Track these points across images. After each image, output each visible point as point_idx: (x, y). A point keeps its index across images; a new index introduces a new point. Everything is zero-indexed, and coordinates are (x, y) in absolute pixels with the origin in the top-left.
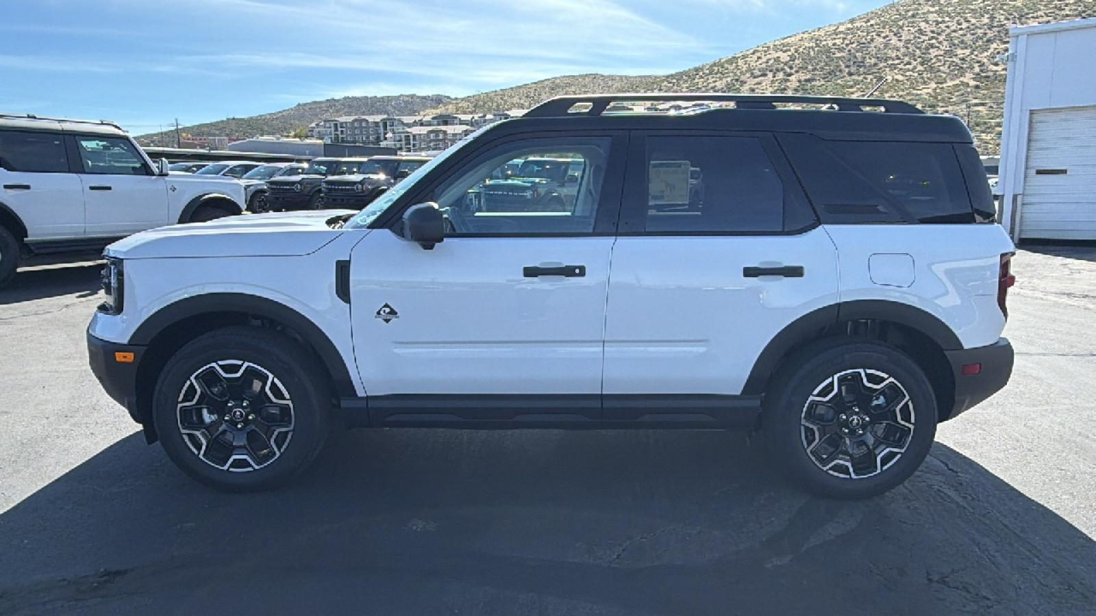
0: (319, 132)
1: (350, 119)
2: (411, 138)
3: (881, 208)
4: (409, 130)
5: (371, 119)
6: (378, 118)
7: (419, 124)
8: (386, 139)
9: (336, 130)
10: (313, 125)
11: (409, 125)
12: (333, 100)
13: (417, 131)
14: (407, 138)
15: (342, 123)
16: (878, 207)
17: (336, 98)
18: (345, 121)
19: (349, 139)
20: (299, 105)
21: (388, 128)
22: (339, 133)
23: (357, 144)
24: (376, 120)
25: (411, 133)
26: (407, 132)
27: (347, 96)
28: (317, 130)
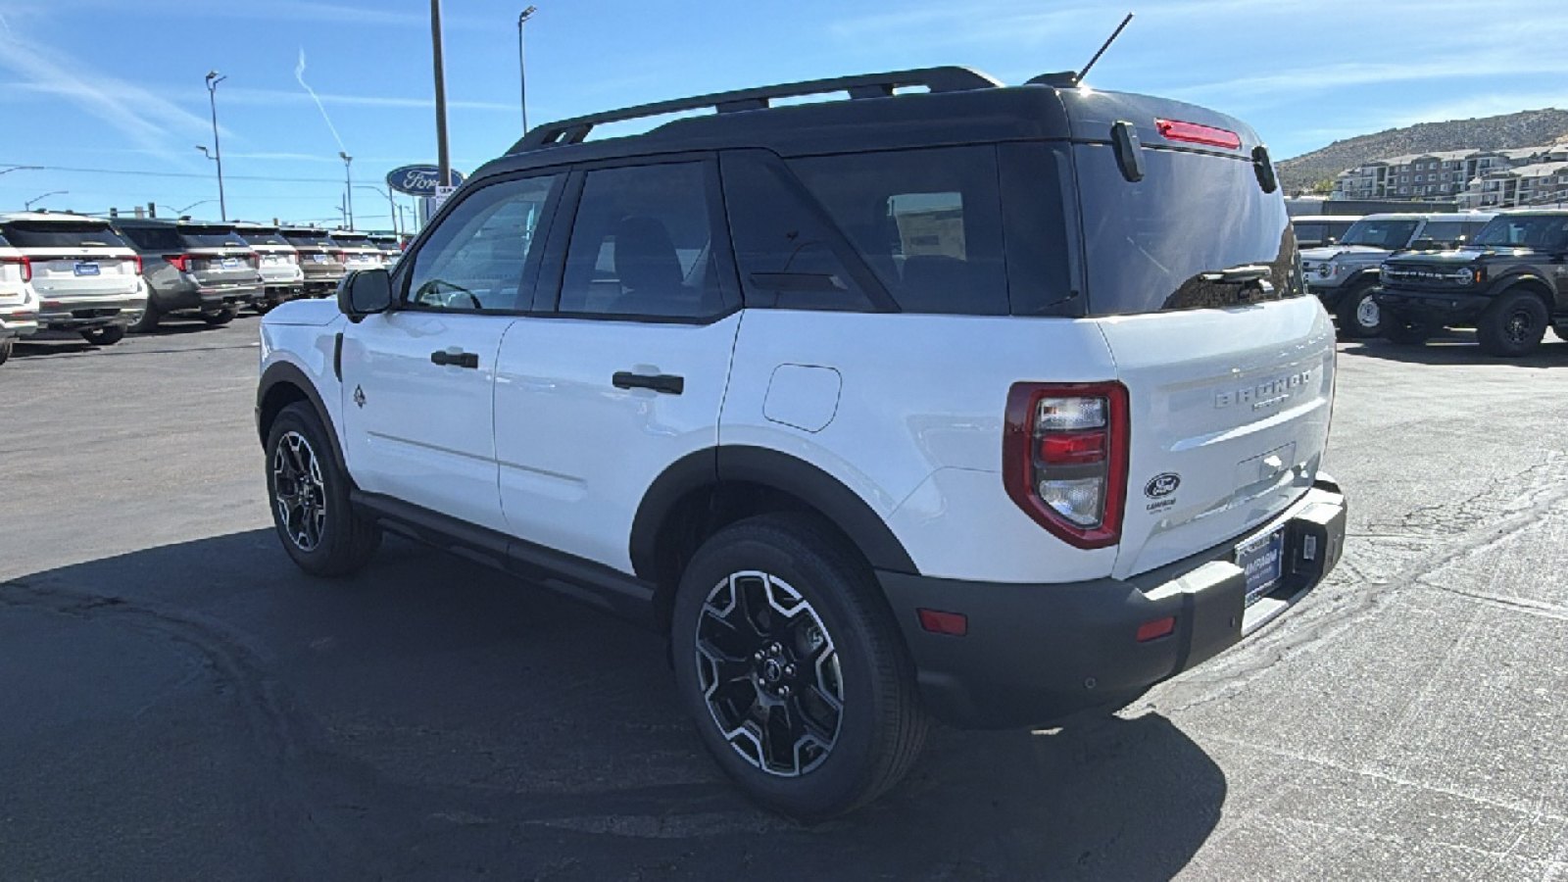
0: (1351, 183)
1: (1408, 159)
2: (1519, 183)
3: (835, 280)
4: (1516, 171)
5: (1446, 156)
6: (1461, 155)
7: (1542, 159)
8: (1468, 188)
9: (1381, 178)
10: (1344, 173)
11: (1517, 163)
12: (1395, 130)
13: (1532, 171)
14: (1511, 185)
15: (1392, 168)
16: (832, 278)
17: (1399, 128)
18: (1398, 163)
19: (1402, 192)
20: (1335, 143)
21: (1477, 170)
22: (1385, 183)
23: (1413, 200)
24: (1456, 158)
25: (1519, 176)
26: (1513, 175)
27: (1419, 122)
28: (1348, 180)
